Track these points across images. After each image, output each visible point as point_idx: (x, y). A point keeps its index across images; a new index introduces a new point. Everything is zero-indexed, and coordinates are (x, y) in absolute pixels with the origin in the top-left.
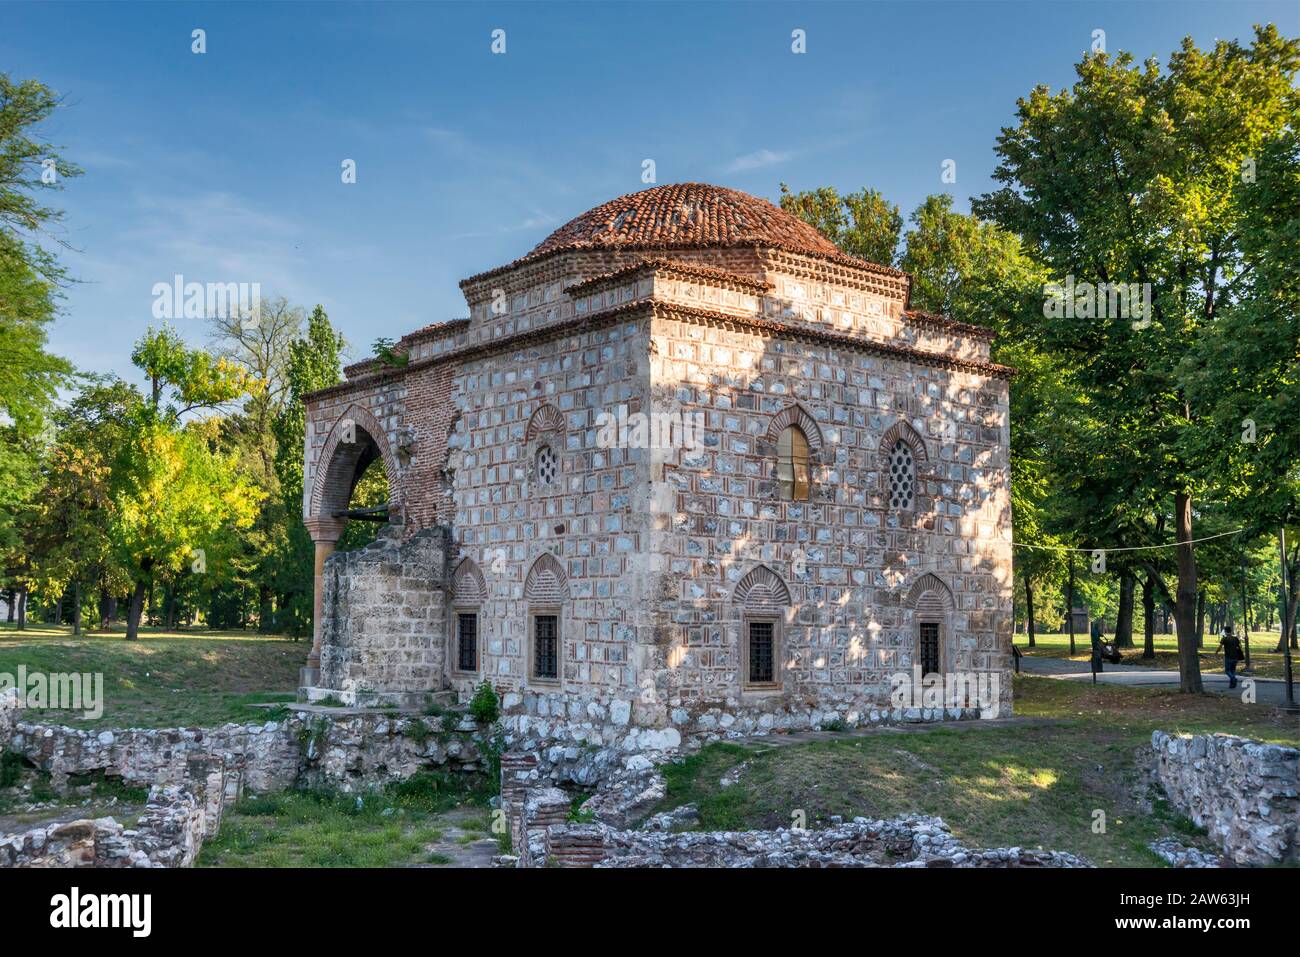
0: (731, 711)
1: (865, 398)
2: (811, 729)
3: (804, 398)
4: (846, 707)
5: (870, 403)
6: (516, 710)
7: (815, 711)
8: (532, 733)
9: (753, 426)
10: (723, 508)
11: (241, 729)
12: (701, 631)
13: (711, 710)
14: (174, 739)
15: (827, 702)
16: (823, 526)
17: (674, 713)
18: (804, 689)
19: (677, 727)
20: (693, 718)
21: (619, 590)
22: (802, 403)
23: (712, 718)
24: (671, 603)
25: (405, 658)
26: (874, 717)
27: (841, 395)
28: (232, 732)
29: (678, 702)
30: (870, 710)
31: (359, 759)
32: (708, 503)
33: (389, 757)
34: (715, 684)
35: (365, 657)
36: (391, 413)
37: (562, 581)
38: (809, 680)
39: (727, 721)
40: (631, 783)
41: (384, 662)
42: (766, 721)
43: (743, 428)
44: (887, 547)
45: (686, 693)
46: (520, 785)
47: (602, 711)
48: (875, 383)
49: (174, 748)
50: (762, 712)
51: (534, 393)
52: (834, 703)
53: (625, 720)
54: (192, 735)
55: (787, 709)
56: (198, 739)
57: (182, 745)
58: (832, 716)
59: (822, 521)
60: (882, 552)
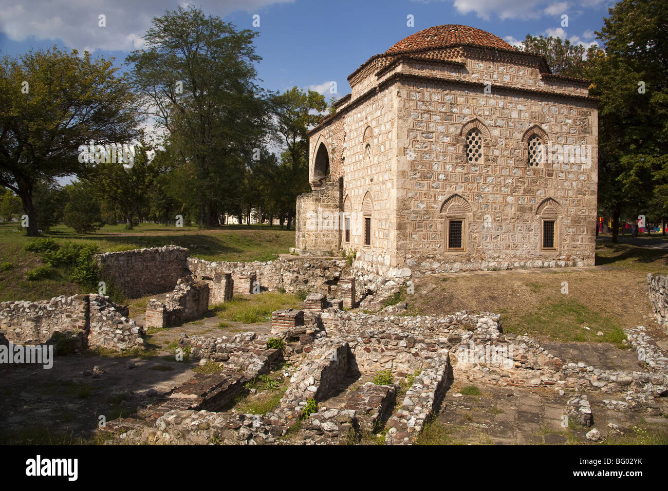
0: (439, 261)
1: (515, 115)
2: (481, 270)
3: (480, 115)
4: (501, 260)
5: (517, 117)
6: (359, 259)
7: (483, 262)
8: (363, 268)
9: (452, 129)
10: (435, 167)
11: (259, 263)
12: (423, 224)
13: (428, 260)
14: (236, 266)
15: (490, 258)
16: (490, 176)
17: (408, 261)
18: (478, 251)
19: (410, 267)
20: (418, 264)
21: (388, 205)
22: (479, 118)
23: (428, 264)
24: (407, 211)
25: (322, 236)
26: (516, 265)
27: (501, 113)
28: (255, 264)
29: (410, 256)
30: (514, 262)
31: (297, 277)
32: (428, 165)
33: (309, 277)
34: (430, 248)
35: (306, 235)
36: (330, 136)
37: (372, 203)
38: (481, 247)
39: (436, 265)
40: (386, 291)
41: (313, 238)
42: (457, 266)
43: (448, 130)
44: (526, 185)
45: (415, 252)
46: (344, 290)
47: (382, 259)
48: (520, 107)
49: (236, 269)
50: (455, 262)
51: (365, 121)
52: (494, 258)
53: (389, 264)
54: (241, 264)
55: (469, 260)
56: (244, 267)
57: (238, 268)
58: (492, 264)
59: (490, 173)
60: (523, 188)
